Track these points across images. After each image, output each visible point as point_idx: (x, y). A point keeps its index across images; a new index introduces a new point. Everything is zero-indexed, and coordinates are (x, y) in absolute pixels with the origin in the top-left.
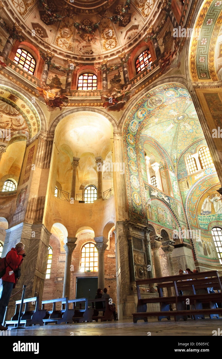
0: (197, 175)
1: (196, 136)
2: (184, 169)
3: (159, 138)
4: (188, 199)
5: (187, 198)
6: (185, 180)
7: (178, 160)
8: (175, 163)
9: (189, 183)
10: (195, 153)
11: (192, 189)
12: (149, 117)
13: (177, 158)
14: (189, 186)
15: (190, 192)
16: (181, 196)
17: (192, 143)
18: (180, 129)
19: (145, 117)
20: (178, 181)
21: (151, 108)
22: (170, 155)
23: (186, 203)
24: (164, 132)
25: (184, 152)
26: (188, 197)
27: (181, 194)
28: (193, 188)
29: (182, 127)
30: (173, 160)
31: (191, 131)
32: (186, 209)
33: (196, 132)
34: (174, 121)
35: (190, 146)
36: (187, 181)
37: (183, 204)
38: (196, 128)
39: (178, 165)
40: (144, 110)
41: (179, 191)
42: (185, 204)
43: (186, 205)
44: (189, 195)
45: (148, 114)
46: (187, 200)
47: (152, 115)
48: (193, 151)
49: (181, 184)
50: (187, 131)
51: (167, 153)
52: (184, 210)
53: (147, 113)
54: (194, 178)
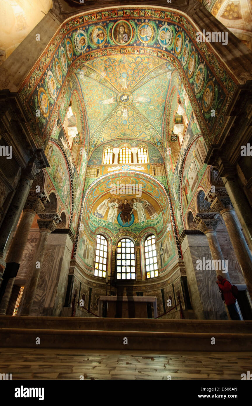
0: (112, 167)
1: (125, 131)
2: (99, 157)
3: (90, 106)
4: (92, 188)
5: (91, 186)
6: (96, 167)
7: (96, 147)
8: (92, 148)
9: (99, 172)
10: (117, 148)
11: (100, 179)
12: (102, 53)
13: (96, 145)
14: (99, 175)
15: (97, 181)
16: (85, 182)
17: (118, 138)
18: (116, 113)
19: (98, 47)
20: (88, 166)
21: (112, 39)
22: (91, 136)
23: (88, 191)
24: (101, 102)
25: (105, 142)
26: (93, 185)
27: (85, 179)
28: (102, 178)
29: (119, 112)
30: (91, 144)
31: (125, 122)
32: (85, 196)
33: (128, 127)
34: (116, 97)
35: (114, 140)
36: (98, 169)
37: (84, 191)
38: (130, 122)
39: (94, 151)
40: (104, 35)
41: (85, 176)
42: (86, 191)
43: (87, 193)
44: (94, 183)
45: (103, 47)
46: (90, 188)
47: (107, 52)
48: (116, 145)
49: (90, 170)
50: (121, 121)
51: (88, 132)
52: (83, 197)
53: (104, 43)
54: (108, 169)
